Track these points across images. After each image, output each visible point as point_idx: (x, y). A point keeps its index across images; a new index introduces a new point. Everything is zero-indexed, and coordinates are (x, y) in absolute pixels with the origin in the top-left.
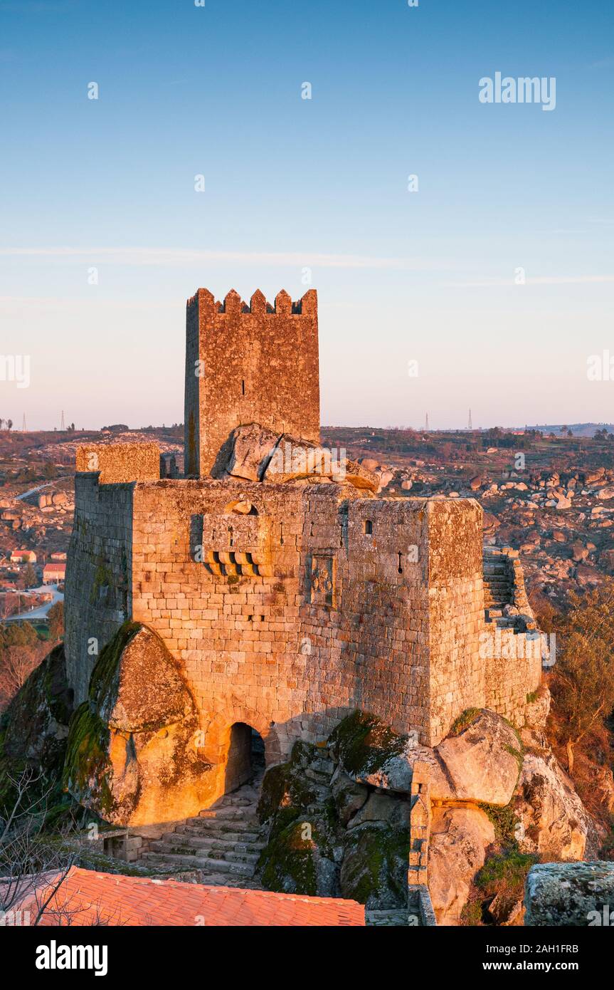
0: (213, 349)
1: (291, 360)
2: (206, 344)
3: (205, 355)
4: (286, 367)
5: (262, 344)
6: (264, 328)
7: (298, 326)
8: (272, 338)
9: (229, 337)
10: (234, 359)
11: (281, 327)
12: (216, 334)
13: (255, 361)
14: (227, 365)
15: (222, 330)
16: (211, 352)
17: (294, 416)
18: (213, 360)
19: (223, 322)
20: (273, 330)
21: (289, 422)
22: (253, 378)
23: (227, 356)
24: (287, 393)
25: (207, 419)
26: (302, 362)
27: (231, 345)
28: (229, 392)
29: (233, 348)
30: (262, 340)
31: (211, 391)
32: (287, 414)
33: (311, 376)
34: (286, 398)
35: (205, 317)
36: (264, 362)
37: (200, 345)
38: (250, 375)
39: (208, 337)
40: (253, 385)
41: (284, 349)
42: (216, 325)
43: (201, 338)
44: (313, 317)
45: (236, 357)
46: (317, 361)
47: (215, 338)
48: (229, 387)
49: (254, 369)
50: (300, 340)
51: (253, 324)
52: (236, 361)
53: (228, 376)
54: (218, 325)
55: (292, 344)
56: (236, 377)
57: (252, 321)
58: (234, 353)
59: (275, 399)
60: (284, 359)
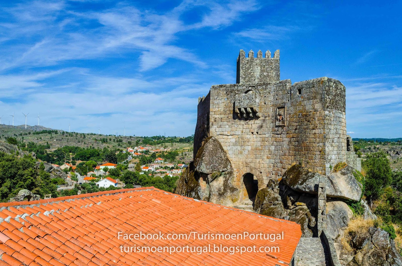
0: (245, 69)
1: (271, 73)
2: (242, 68)
3: (242, 71)
4: (269, 75)
5: (261, 68)
6: (261, 62)
7: (273, 62)
8: (264, 66)
9: (250, 65)
10: (251, 73)
11: (267, 62)
12: (246, 64)
13: (258, 73)
14: (249, 75)
15: (248, 63)
19: (248, 61)
22: (258, 79)
26: (274, 74)
30: (261, 66)
33: (277, 78)
35: (242, 59)
37: (240, 68)
38: (257, 78)
39: (243, 66)
40: (258, 81)
41: (268, 69)
43: (241, 66)
47: (245, 66)
49: (258, 76)
50: (273, 66)
51: (258, 61)
54: (247, 62)
55: (271, 68)
56: (252, 78)
57: (258, 60)
60: (268, 73)
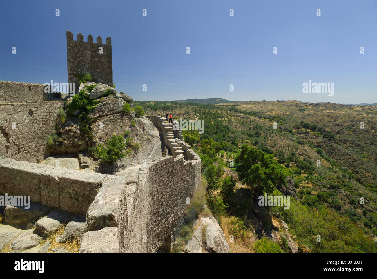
16: (72, 53)
17: (104, 77)
18: (72, 56)
20: (96, 48)
21: (102, 79)
23: (78, 55)
24: (101, 70)
25: (71, 77)
27: (80, 52)
28: (79, 68)
29: (80, 53)
31: (72, 67)
32: (101, 76)
34: (100, 71)
36: (92, 59)
42: (73, 44)
44: (110, 46)
45: (82, 56)
46: (111, 60)
48: (79, 66)
52: (82, 58)
53: (78, 62)
58: (81, 54)
59: (97, 71)
